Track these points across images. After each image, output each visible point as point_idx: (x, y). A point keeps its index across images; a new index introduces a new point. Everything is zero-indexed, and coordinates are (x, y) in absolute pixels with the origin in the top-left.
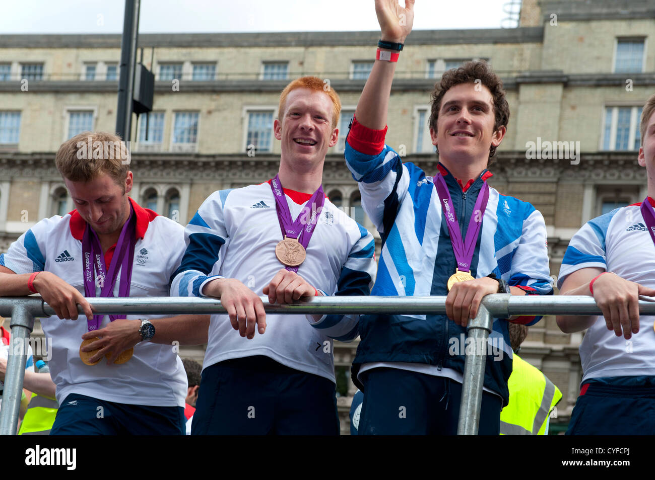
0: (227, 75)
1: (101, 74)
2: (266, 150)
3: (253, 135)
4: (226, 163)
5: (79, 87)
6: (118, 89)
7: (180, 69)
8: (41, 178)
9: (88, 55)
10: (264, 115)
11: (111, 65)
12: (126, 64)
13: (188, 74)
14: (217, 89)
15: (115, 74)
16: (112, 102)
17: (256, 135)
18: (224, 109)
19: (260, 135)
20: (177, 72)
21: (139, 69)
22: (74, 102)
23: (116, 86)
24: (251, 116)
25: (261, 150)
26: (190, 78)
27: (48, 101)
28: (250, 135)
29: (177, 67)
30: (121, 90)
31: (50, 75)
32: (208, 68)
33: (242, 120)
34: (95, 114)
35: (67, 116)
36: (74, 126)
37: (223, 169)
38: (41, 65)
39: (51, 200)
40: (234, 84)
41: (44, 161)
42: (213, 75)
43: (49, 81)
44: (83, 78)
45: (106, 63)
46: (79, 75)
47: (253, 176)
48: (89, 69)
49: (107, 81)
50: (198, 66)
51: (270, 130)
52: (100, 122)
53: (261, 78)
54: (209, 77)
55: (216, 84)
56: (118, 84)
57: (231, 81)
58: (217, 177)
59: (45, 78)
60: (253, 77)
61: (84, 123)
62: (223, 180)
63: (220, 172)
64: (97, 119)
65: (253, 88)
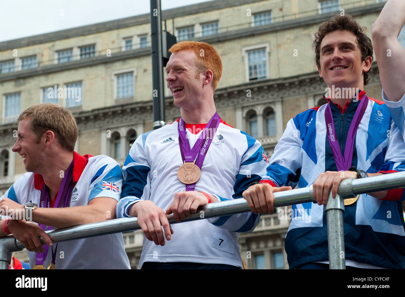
0: (227, 28)
1: (136, 44)
2: (265, 77)
3: (253, 68)
4: (236, 93)
5: (121, 56)
6: (151, 52)
7: (193, 30)
8: (100, 127)
9: (125, 32)
10: (259, 52)
11: (143, 37)
12: (155, 34)
13: (198, 33)
14: (221, 39)
15: (146, 43)
16: (148, 63)
17: (255, 67)
18: (229, 53)
19: (258, 67)
20: (191, 33)
21: (164, 34)
22: (119, 68)
23: (150, 51)
24: (249, 54)
25: (261, 78)
26: (200, 35)
27: (100, 70)
28: (250, 68)
29: (190, 29)
30: (154, 52)
31: (100, 52)
32: (212, 26)
33: (243, 58)
34: (135, 74)
35: (115, 79)
36: (121, 85)
37: (234, 97)
38: (93, 46)
39: (109, 143)
40: (233, 33)
41: (101, 115)
42: (217, 30)
43: (100, 56)
44: (124, 49)
45: (139, 36)
46: (121, 48)
47: (258, 99)
48: (127, 42)
49: (141, 48)
50: (205, 25)
51: (265, 62)
52: (139, 78)
53: (253, 25)
54: (215, 32)
55: (220, 36)
56: (151, 49)
57: (231, 32)
58: (230, 104)
59: (97, 54)
60: (247, 26)
61: (127, 82)
62: (235, 106)
63: (232, 100)
64: (136, 77)
65: (248, 34)
